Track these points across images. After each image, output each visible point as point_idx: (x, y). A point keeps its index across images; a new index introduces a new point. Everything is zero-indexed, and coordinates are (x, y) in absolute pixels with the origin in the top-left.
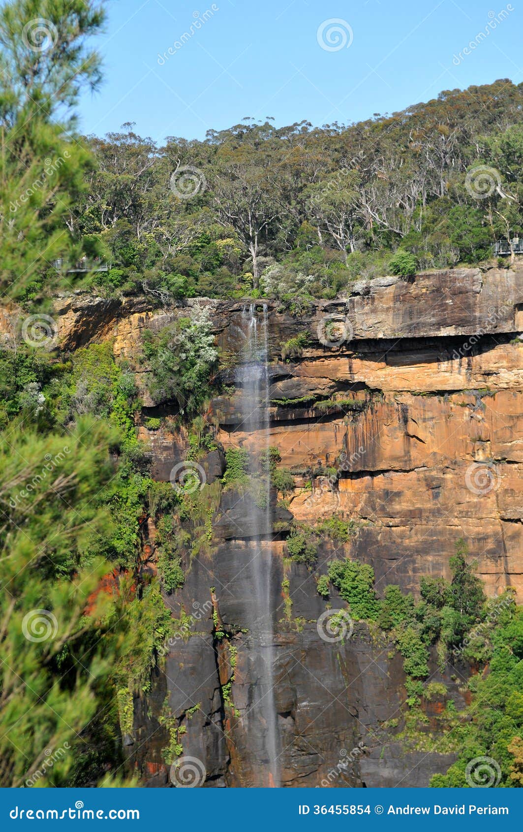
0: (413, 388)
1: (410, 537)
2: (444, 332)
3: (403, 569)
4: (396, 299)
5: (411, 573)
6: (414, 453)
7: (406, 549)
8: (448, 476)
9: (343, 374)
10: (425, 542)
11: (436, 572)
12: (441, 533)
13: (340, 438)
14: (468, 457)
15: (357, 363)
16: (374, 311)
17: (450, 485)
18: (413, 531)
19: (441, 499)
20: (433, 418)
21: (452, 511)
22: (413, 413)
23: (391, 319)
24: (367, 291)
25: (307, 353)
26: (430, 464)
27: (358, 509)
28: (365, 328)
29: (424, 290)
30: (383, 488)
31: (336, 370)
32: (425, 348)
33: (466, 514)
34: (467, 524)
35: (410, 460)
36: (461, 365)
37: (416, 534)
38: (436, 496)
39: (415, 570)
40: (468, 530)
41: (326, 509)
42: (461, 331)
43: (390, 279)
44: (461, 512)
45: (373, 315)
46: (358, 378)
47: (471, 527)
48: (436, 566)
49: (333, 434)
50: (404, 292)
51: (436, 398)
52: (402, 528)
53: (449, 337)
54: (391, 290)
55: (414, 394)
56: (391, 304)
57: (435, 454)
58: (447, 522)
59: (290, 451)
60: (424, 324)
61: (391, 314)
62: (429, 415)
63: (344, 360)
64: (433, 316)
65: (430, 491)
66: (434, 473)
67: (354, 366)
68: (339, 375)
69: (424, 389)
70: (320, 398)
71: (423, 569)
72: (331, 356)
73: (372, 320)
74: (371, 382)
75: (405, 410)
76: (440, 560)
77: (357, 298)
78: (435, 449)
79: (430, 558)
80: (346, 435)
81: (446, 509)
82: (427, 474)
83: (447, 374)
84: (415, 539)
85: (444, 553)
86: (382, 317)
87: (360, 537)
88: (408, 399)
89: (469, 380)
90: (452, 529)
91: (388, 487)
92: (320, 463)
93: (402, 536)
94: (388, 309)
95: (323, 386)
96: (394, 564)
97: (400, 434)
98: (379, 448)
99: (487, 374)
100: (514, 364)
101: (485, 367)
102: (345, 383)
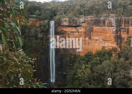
2: (73, 25)
3: (68, 51)
15: (63, 28)
16: (66, 22)
20: (72, 35)
24: (65, 20)
25: (58, 27)
29: (71, 20)
32: (71, 27)
42: (75, 25)
43: (68, 19)
46: (64, 30)
48: (72, 51)
51: (72, 33)
55: (70, 32)
56: (68, 22)
60: (71, 24)
70: (59, 32)
72: (61, 27)
73: (66, 23)
75: (69, 34)
80: (62, 36)
83: (74, 30)
88: (69, 33)
89: (76, 31)
95: (60, 30)
97: (68, 36)
98: (66, 38)
99: (78, 30)
100: (81, 29)
101: (78, 29)
102: (62, 30)
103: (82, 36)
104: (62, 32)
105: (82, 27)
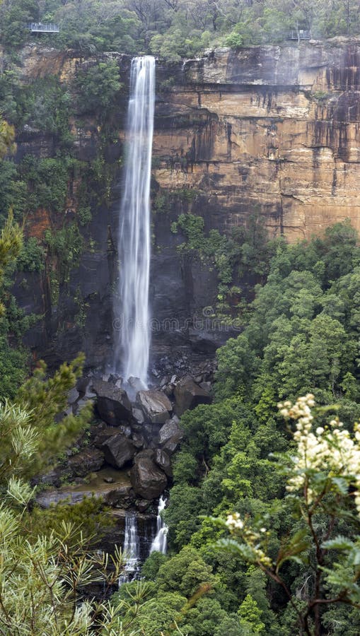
0: (236, 114)
1: (227, 202)
2: (255, 83)
3: (221, 221)
4: (229, 61)
5: (226, 223)
6: (233, 153)
7: (225, 209)
8: (253, 168)
9: (195, 102)
10: (236, 205)
11: (240, 223)
12: (246, 201)
13: (190, 141)
14: (264, 157)
15: (203, 97)
16: (216, 67)
17: (253, 173)
18: (229, 199)
19: (247, 181)
20: (245, 133)
21: (253, 188)
22: (235, 129)
23: (225, 72)
24: (212, 55)
25: (174, 89)
26: (243, 160)
27: (198, 183)
28: (209, 76)
29: (246, 57)
30: (213, 171)
31: (190, 100)
32: (244, 91)
33: (261, 191)
34: (261, 197)
35: (230, 156)
36: (264, 102)
37: (231, 200)
38: (244, 179)
39: (228, 222)
40: (261, 200)
41: (179, 182)
42: (266, 83)
43: (226, 49)
44: (258, 189)
45: (215, 70)
46: (203, 106)
47: (264, 199)
48: (241, 220)
49: (186, 138)
50: (234, 57)
51: (248, 122)
52: (223, 196)
53: (258, 86)
54: (226, 55)
55: (235, 118)
56: (226, 64)
57: (245, 154)
58: (250, 195)
59: (160, 147)
60: (245, 77)
61: (225, 70)
62: (244, 131)
63: (196, 95)
64: (250, 72)
65: (241, 176)
66: (244, 165)
67: (201, 99)
68: (192, 104)
69: (242, 115)
70: (179, 116)
71: (233, 221)
72: (188, 92)
73: (214, 72)
74: (211, 108)
75: (230, 126)
76: (244, 216)
77: (206, 59)
78: (246, 151)
79: (238, 215)
80: (194, 139)
81: (249, 187)
82: (240, 165)
83: (256, 107)
84: (230, 203)
85: (246, 213)
86: (220, 71)
87: (198, 199)
88: (232, 121)
89: (269, 112)
90: (252, 199)
91: (216, 171)
92: (177, 155)
93: (223, 201)
94: (224, 67)
95: (183, 109)
96: (216, 218)
97: (226, 141)
98: (213, 148)
99: (279, 109)
100: (295, 105)
101: (278, 105)
102: (195, 108)
103: (300, 140)
104: (192, 118)
105: (302, 96)
